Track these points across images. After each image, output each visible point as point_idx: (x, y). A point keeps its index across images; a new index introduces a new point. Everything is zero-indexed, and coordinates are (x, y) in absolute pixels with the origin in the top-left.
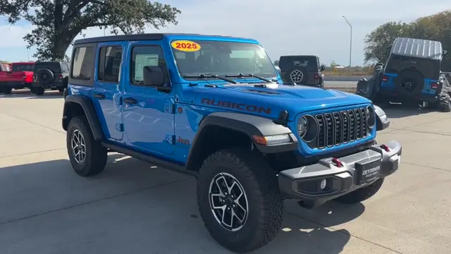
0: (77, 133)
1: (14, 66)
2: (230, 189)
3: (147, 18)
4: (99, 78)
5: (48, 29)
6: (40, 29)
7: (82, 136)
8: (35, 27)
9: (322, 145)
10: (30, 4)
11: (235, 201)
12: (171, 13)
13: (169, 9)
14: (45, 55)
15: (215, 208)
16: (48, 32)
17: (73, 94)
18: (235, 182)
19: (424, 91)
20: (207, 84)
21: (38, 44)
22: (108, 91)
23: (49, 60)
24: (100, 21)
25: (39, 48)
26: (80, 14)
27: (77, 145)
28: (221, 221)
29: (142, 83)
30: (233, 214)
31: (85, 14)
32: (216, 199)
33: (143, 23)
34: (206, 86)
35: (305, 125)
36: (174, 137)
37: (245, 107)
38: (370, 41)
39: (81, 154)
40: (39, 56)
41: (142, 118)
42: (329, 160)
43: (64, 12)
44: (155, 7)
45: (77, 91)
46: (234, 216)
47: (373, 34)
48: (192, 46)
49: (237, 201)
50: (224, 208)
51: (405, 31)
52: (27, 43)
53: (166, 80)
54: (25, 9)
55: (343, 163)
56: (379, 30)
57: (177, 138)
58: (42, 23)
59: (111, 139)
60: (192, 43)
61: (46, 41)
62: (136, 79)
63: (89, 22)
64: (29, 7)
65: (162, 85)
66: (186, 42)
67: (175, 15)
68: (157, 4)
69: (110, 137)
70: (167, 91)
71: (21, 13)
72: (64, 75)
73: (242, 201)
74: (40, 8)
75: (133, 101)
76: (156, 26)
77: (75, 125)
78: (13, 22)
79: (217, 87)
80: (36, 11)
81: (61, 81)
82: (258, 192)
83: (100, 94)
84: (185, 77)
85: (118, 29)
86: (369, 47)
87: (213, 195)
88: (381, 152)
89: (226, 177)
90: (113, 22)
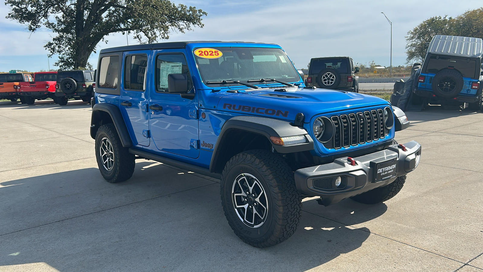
0: (105, 140)
1: (36, 76)
2: (251, 189)
3: (171, 22)
4: (126, 87)
5: (70, 36)
6: (62, 37)
7: (110, 144)
8: (56, 35)
9: (338, 145)
10: (50, 10)
11: (256, 200)
12: (197, 15)
13: (194, 12)
14: (67, 63)
15: (237, 207)
16: (70, 40)
17: (100, 102)
18: (255, 182)
19: (464, 91)
20: (228, 90)
21: (59, 52)
22: (134, 99)
23: (71, 68)
24: (122, 26)
25: (61, 56)
26: (102, 19)
27: (105, 153)
28: (244, 219)
29: (167, 90)
30: (255, 211)
31: (107, 19)
32: (239, 198)
33: (167, 27)
34: (228, 92)
35: (321, 127)
36: (198, 142)
37: (264, 111)
38: (412, 38)
39: (109, 161)
40: (60, 64)
41: (169, 125)
42: (344, 160)
43: (85, 18)
44: (180, 9)
45: (104, 100)
46: (256, 214)
47: (415, 30)
48: (214, 54)
49: (257, 200)
50: (246, 206)
51: (451, 26)
52: (48, 52)
53: (190, 87)
54: (46, 16)
55: (357, 162)
56: (422, 26)
57: (201, 142)
58: (63, 31)
59: (138, 146)
60: (214, 50)
61: (67, 48)
62: (161, 87)
63: (111, 28)
64: (49, 14)
65: (186, 92)
66: (208, 50)
67: (201, 18)
68: (182, 6)
69: (137, 144)
70: (192, 98)
71: (41, 20)
72: (88, 84)
73: (262, 199)
74: (60, 14)
75: (159, 109)
76: (181, 30)
77: (103, 133)
78: (34, 30)
79: (238, 92)
80: (57, 17)
81: (84, 90)
82: (276, 190)
83: (127, 102)
84: (208, 84)
85: (142, 34)
86: (411, 45)
87: (235, 195)
88: (398, 152)
89: (247, 177)
90: (137, 27)
